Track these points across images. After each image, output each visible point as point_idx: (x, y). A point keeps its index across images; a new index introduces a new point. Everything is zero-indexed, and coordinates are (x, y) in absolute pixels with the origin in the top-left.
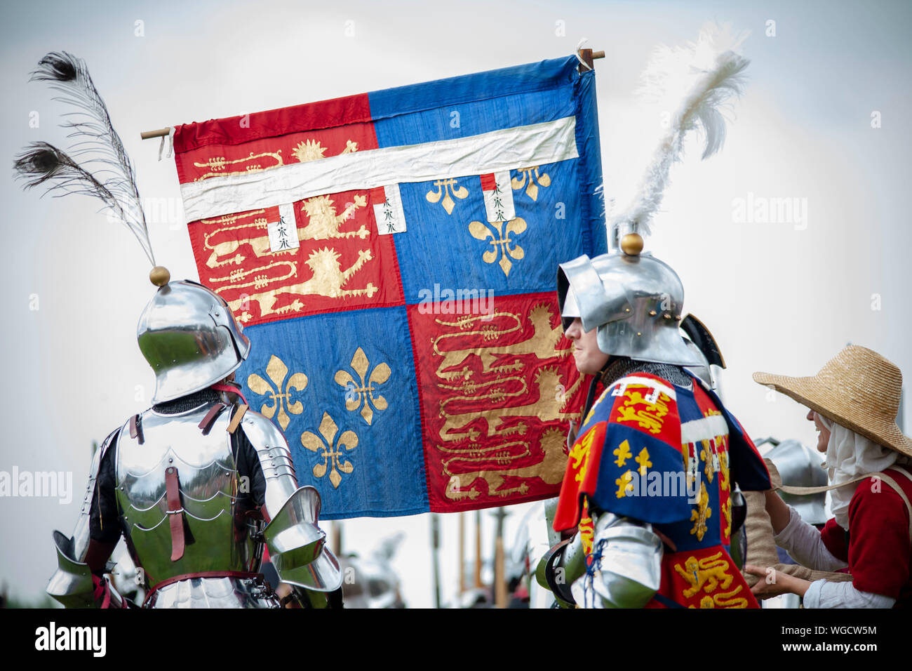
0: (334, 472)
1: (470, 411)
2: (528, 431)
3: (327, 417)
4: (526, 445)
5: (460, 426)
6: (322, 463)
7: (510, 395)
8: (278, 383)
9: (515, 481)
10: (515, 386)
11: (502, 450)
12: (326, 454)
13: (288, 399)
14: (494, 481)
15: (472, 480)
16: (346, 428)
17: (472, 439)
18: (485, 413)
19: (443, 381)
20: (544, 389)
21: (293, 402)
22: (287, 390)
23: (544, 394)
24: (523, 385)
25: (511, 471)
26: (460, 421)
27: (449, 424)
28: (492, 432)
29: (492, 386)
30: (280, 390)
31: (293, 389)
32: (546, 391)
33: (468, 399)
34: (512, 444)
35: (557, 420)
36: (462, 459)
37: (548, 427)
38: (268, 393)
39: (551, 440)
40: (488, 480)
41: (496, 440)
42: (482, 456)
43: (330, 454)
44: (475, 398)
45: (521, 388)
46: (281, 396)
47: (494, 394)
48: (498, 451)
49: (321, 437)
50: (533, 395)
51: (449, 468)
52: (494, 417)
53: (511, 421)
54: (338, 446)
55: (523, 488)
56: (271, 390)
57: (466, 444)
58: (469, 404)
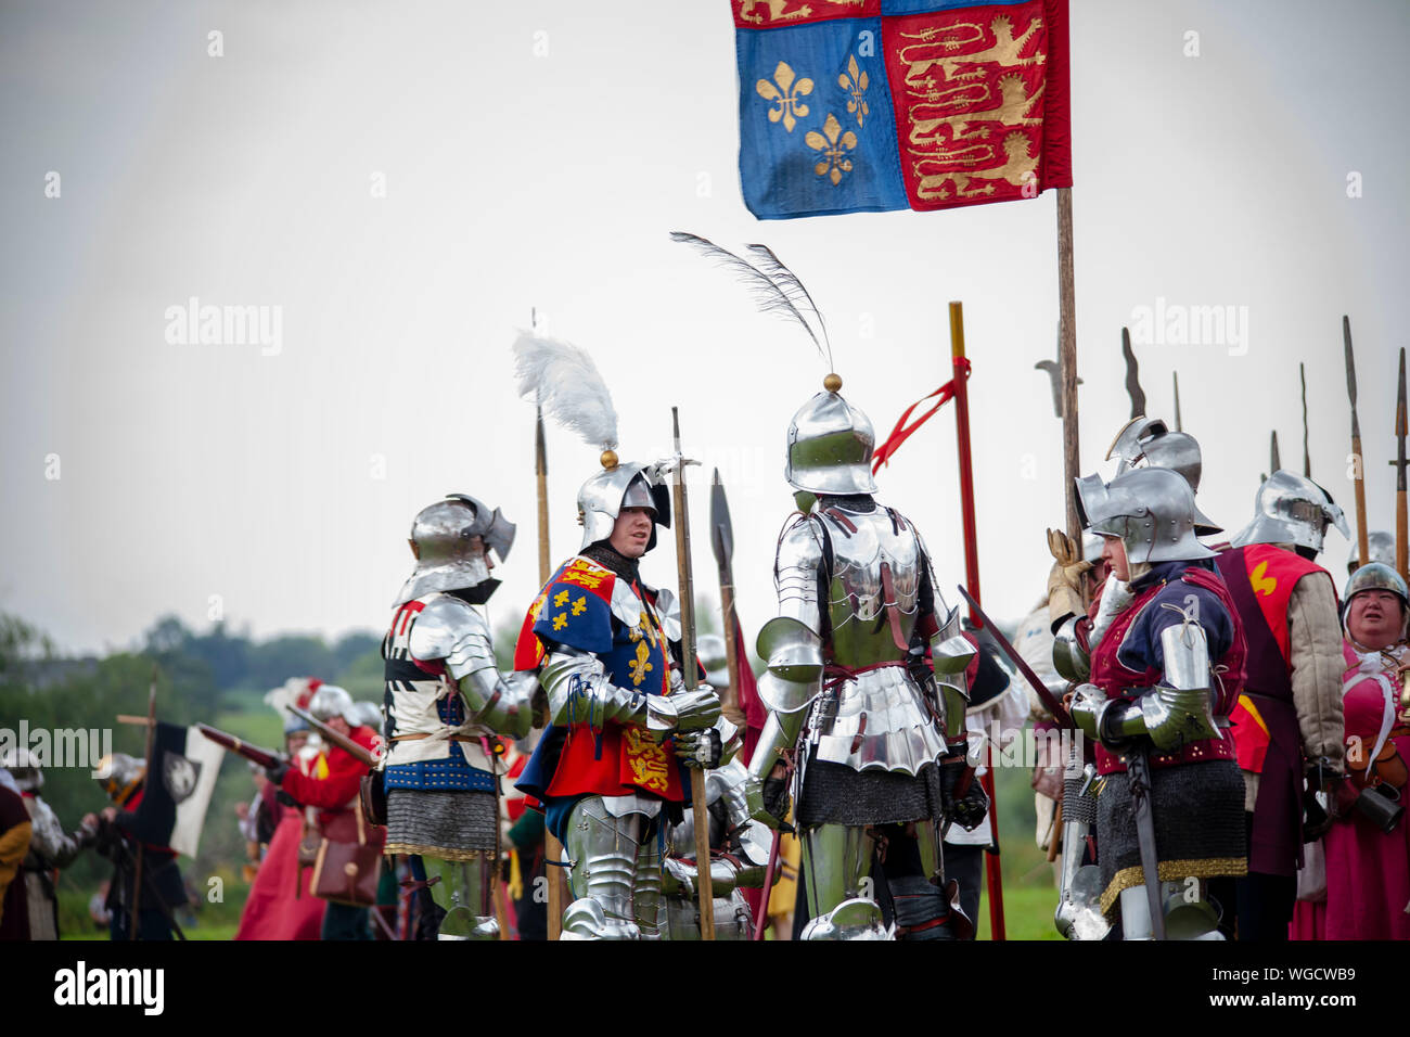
0: (836, 170)
1: (935, 117)
2: (991, 135)
3: (832, 118)
4: (990, 148)
5: (927, 131)
6: (825, 161)
7: (974, 101)
8: (786, 88)
9: (981, 183)
10: (977, 92)
11: (968, 153)
12: (829, 153)
13: (794, 104)
14: (961, 181)
15: (942, 181)
16: (847, 129)
17: (939, 143)
18: (949, 119)
19: (911, 88)
20: (1008, 95)
21: (799, 105)
22: (794, 93)
23: (1008, 100)
24: (985, 91)
25: (975, 173)
26: (927, 126)
27: (917, 129)
28: (957, 136)
29: (955, 93)
30: (786, 94)
31: (799, 94)
32: (1009, 98)
33: (932, 106)
34: (976, 147)
35: (1020, 124)
36: (932, 162)
37: (1011, 131)
38: (776, 98)
39: (1015, 143)
40: (956, 182)
41: (963, 143)
42: (949, 159)
43: (833, 153)
44: (939, 105)
45: (983, 95)
46: (787, 101)
47: (958, 101)
48: (965, 154)
49: (826, 136)
50: (996, 101)
51: (921, 170)
52: (958, 122)
53: (974, 126)
54: (841, 145)
55: (989, 189)
56: (779, 95)
57: (933, 147)
58: (935, 110)
